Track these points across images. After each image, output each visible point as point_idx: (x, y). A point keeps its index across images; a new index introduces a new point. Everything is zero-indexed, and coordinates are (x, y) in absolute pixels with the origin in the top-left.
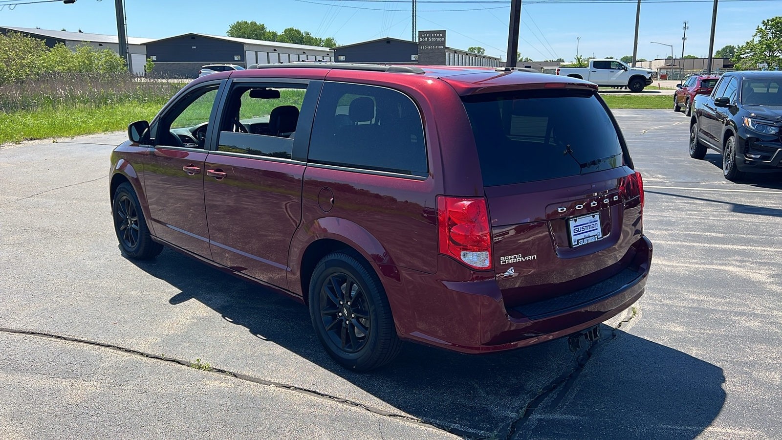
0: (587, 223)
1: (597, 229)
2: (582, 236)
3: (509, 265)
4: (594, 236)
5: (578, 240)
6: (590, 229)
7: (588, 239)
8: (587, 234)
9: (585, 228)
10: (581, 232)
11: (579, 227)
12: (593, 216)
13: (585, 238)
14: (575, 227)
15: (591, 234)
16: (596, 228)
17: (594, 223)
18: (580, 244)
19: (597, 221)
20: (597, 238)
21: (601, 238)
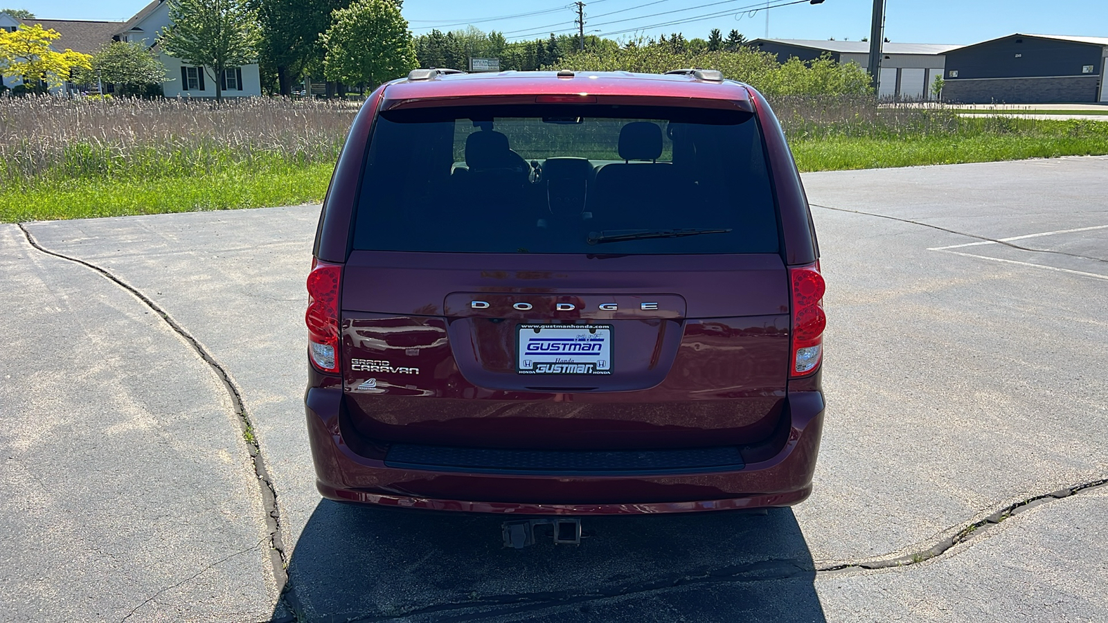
0: (572, 340)
1: (598, 354)
2: (552, 359)
3: (366, 375)
4: (585, 364)
5: (536, 364)
6: (576, 351)
7: (565, 365)
8: (564, 358)
9: (562, 346)
10: (548, 351)
11: (546, 342)
12: (592, 331)
13: (555, 363)
14: (531, 340)
15: (576, 359)
16: (596, 350)
17: (592, 343)
18: (537, 371)
19: (601, 340)
20: (594, 369)
21: (607, 371)
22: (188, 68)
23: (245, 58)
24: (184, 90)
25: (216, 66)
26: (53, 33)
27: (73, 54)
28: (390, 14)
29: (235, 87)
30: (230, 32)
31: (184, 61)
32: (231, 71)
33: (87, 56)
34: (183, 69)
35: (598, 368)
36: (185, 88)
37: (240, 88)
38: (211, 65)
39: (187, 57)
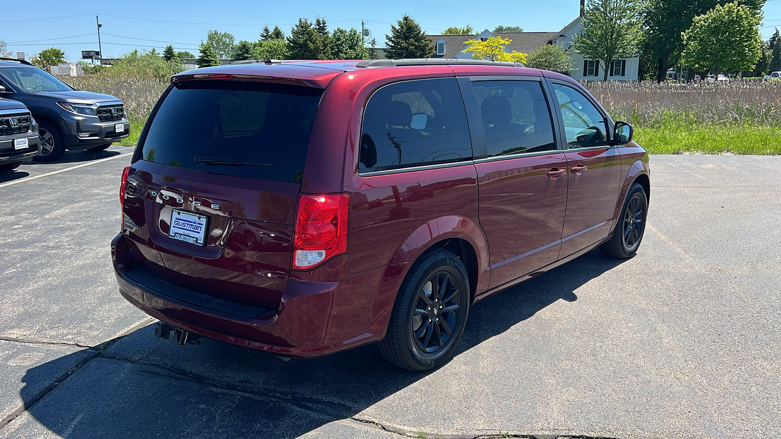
0: (191, 222)
1: (199, 233)
2: (181, 232)
4: (193, 237)
5: (176, 233)
6: (191, 229)
7: (186, 237)
8: (187, 232)
9: (186, 225)
10: (181, 227)
11: (181, 221)
12: (199, 218)
13: (182, 235)
14: (176, 219)
15: (191, 234)
16: (199, 231)
17: (198, 225)
18: (176, 238)
19: (202, 225)
20: (197, 242)
21: (201, 244)
22: (589, 61)
23: (628, 53)
24: (584, 76)
25: (607, 59)
26: (508, 41)
27: (517, 54)
28: (741, 16)
29: (619, 74)
30: (619, 35)
31: (585, 56)
32: (618, 62)
33: (525, 54)
34: (586, 62)
35: (198, 242)
36: (585, 75)
37: (623, 75)
38: (603, 59)
39: (588, 53)
